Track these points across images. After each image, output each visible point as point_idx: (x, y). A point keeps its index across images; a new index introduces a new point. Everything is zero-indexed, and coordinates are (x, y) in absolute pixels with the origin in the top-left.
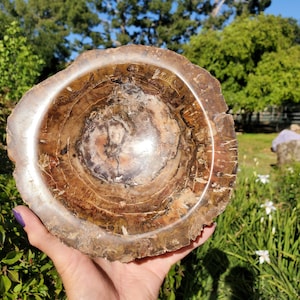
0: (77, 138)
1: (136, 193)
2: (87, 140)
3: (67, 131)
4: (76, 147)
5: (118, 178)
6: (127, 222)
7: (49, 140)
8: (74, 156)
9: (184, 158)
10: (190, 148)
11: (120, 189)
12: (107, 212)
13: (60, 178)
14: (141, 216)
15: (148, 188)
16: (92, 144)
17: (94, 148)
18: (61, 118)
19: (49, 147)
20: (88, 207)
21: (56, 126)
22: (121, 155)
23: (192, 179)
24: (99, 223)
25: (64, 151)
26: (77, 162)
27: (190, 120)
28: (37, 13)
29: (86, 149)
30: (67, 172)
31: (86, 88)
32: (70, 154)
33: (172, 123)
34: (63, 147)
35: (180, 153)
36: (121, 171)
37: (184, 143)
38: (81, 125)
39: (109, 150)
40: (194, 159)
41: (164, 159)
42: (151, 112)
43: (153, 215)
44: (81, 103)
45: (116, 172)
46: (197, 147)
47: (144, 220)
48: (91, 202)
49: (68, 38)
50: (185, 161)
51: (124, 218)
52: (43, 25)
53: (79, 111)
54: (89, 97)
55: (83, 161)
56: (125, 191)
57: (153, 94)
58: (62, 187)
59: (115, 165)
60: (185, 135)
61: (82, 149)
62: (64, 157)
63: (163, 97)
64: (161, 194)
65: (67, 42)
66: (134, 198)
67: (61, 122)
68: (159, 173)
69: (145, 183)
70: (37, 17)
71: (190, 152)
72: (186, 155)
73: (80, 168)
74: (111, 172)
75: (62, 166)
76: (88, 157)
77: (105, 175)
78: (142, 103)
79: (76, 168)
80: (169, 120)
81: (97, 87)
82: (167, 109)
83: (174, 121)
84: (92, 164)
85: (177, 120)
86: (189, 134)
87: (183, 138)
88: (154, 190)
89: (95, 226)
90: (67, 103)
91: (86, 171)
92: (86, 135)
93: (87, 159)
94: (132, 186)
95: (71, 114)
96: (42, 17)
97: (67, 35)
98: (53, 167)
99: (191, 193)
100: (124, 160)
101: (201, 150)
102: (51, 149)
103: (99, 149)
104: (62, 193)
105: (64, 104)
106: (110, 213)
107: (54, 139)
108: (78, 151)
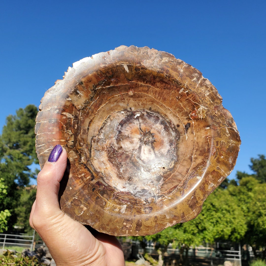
0: (180, 141)
1: (122, 104)
2: (171, 143)
3: (190, 144)
4: (178, 134)
5: (138, 115)
6: (125, 77)
7: (203, 131)
8: (178, 126)
9: (84, 136)
10: (81, 146)
11: (135, 106)
12: (142, 83)
13: (185, 103)
14: (115, 83)
15: (112, 109)
16: (166, 140)
17: (163, 137)
18: (198, 153)
19: (202, 125)
20: (158, 84)
21: (200, 144)
22: (139, 136)
23: (76, 117)
24: (147, 71)
25: (188, 127)
26: (175, 122)
27: (83, 170)
28: (7, 144)
29: (169, 134)
30: (181, 110)
31: (184, 184)
32: (182, 126)
33: (100, 168)
34: (189, 130)
35: (89, 141)
36: (136, 122)
37: (86, 150)
38: (180, 153)
39: (151, 139)
40: (76, 135)
41: (102, 136)
42: (120, 178)
43: (106, 84)
44: (185, 170)
45: (141, 120)
46: (74, 145)
47: (112, 80)
48: (157, 89)
49: (29, 167)
50: (83, 133)
51: (129, 80)
52: (10, 155)
53: (185, 163)
54: (180, 177)
55: (170, 123)
56: (131, 105)
57: (122, 193)
58: (182, 95)
59: (143, 126)
60: (86, 157)
61: (174, 134)
62: (186, 122)
63: (112, 190)
64: (101, 104)
65: (28, 170)
66: (122, 99)
67: (197, 150)
68: (105, 124)
69: (115, 114)
70: (6, 147)
71: (80, 142)
72: (83, 139)
73: (171, 117)
74: (145, 119)
75: (186, 114)
76: (166, 128)
77: (149, 115)
78: (130, 184)
79: (174, 115)
80: (103, 171)
81: (175, 187)
82: (106, 181)
83: (98, 170)
84: (162, 123)
85: (95, 171)
86: (83, 158)
87: (88, 154)
88: (107, 108)
89: (150, 69)
90: (197, 167)
91: (166, 115)
92: (174, 146)
93: (167, 126)
94: (125, 110)
95: (191, 159)
96: (11, 148)
97: (30, 164)
98: (194, 110)
99: (75, 104)
100: (136, 132)
101: (71, 143)
102: (199, 125)
103: (159, 137)
104: (181, 91)
105: (199, 165)
106: (140, 83)
107: (199, 133)
108: (176, 131)
